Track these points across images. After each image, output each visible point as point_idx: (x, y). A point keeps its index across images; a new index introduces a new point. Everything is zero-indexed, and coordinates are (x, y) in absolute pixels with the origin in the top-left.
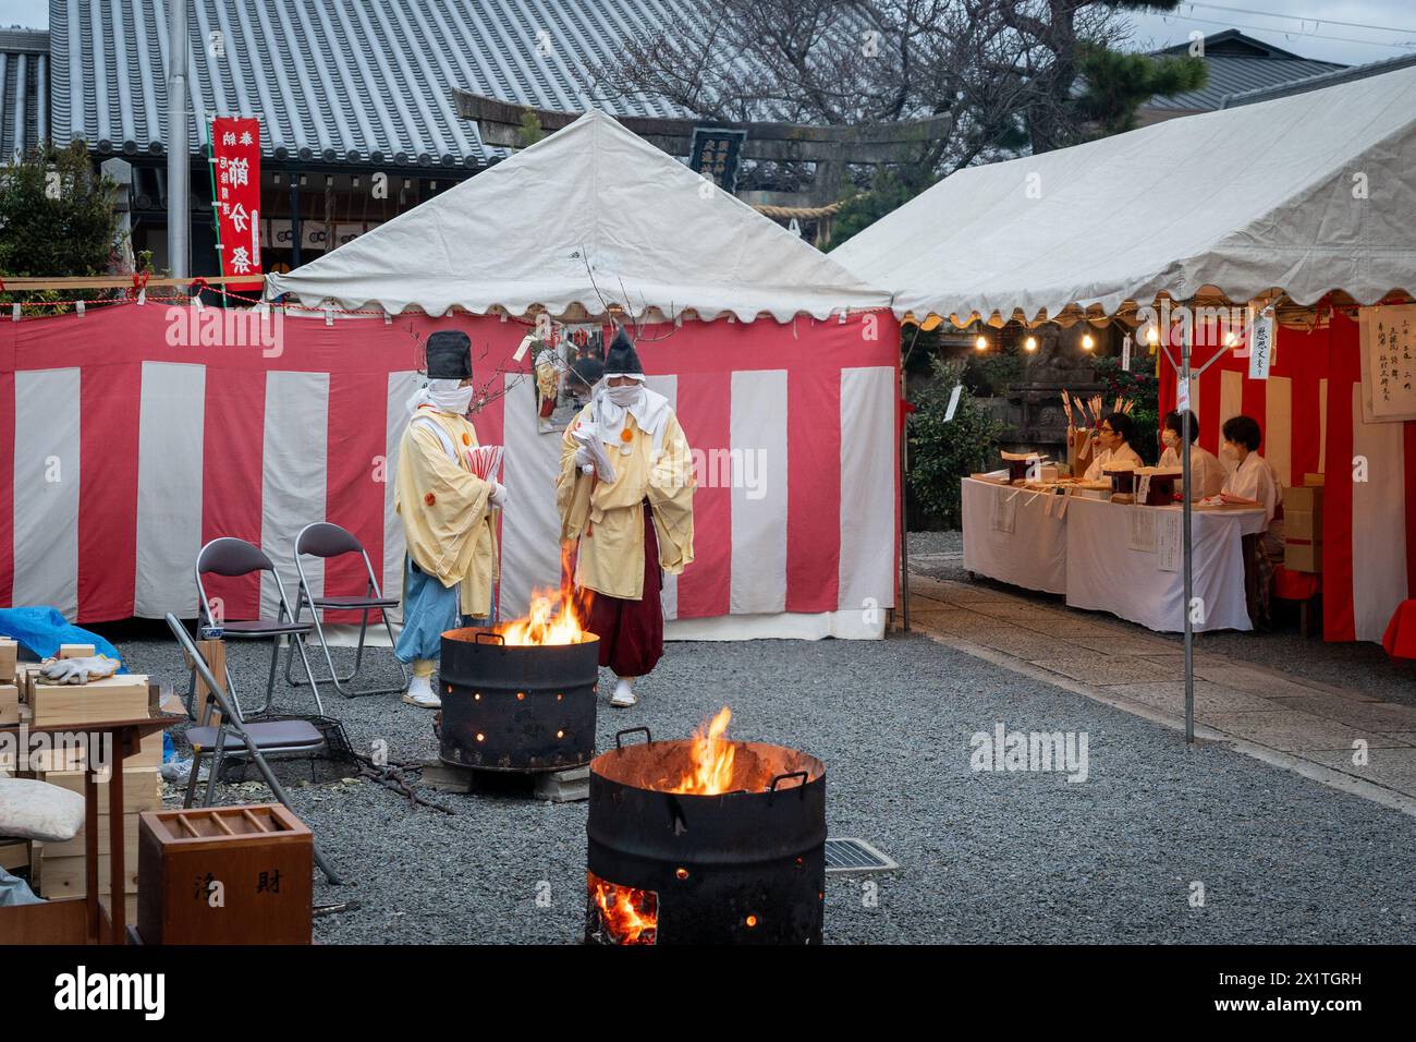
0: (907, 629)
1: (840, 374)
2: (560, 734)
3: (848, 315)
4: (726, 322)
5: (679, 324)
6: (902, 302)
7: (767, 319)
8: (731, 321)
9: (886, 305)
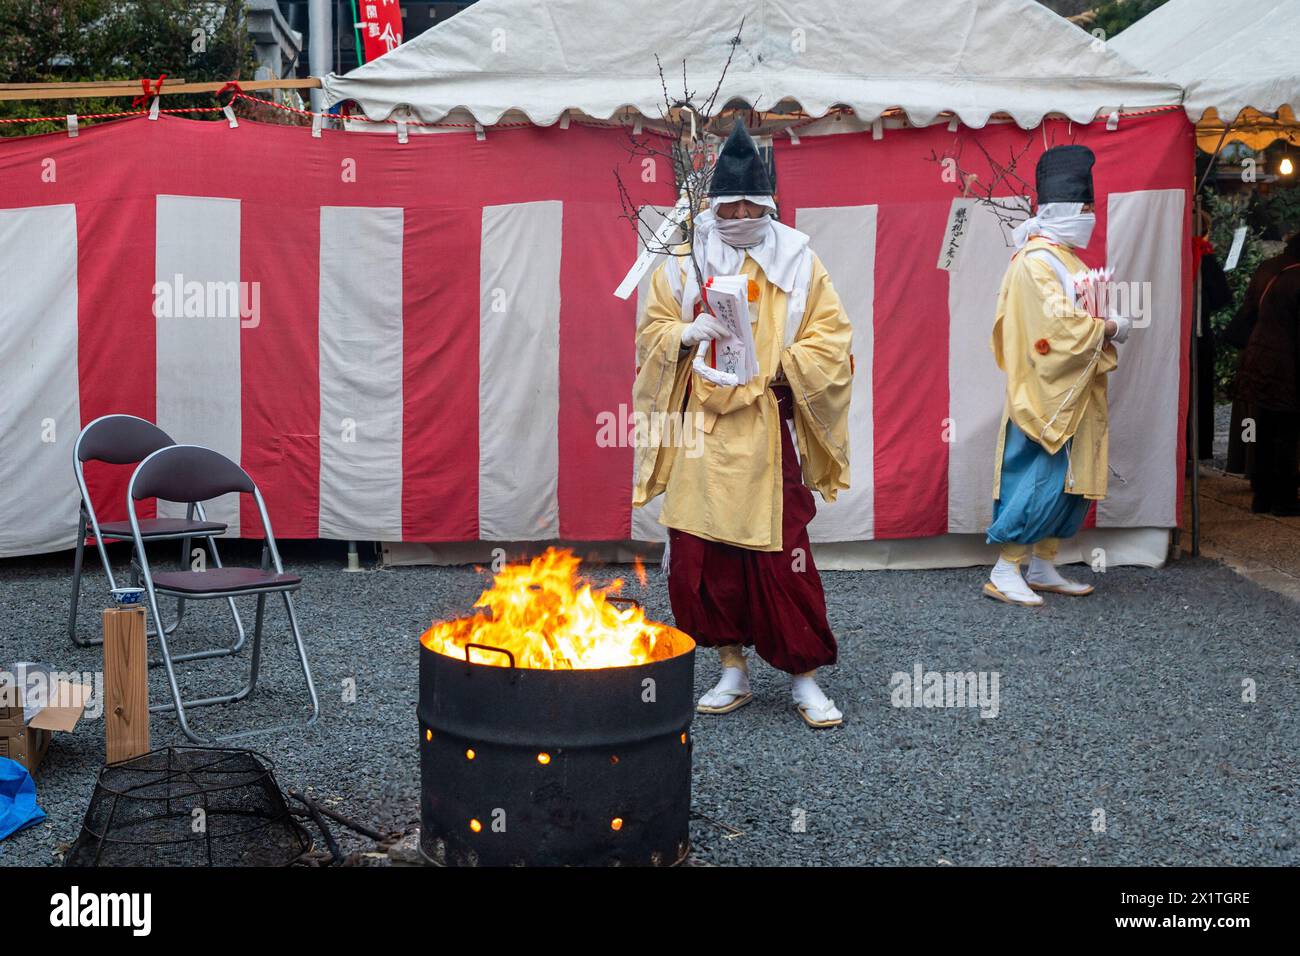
0: (1195, 553)
1: (1106, 203)
2: (617, 823)
3: (1120, 116)
4: (946, 130)
5: (878, 135)
6: (1198, 97)
7: (1003, 125)
8: (952, 128)
9: (1175, 102)
